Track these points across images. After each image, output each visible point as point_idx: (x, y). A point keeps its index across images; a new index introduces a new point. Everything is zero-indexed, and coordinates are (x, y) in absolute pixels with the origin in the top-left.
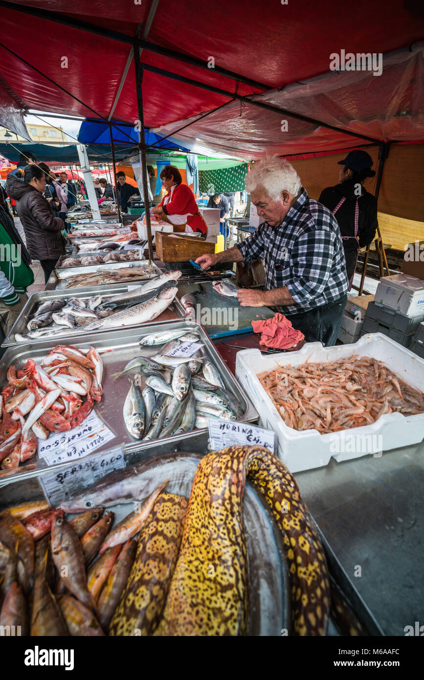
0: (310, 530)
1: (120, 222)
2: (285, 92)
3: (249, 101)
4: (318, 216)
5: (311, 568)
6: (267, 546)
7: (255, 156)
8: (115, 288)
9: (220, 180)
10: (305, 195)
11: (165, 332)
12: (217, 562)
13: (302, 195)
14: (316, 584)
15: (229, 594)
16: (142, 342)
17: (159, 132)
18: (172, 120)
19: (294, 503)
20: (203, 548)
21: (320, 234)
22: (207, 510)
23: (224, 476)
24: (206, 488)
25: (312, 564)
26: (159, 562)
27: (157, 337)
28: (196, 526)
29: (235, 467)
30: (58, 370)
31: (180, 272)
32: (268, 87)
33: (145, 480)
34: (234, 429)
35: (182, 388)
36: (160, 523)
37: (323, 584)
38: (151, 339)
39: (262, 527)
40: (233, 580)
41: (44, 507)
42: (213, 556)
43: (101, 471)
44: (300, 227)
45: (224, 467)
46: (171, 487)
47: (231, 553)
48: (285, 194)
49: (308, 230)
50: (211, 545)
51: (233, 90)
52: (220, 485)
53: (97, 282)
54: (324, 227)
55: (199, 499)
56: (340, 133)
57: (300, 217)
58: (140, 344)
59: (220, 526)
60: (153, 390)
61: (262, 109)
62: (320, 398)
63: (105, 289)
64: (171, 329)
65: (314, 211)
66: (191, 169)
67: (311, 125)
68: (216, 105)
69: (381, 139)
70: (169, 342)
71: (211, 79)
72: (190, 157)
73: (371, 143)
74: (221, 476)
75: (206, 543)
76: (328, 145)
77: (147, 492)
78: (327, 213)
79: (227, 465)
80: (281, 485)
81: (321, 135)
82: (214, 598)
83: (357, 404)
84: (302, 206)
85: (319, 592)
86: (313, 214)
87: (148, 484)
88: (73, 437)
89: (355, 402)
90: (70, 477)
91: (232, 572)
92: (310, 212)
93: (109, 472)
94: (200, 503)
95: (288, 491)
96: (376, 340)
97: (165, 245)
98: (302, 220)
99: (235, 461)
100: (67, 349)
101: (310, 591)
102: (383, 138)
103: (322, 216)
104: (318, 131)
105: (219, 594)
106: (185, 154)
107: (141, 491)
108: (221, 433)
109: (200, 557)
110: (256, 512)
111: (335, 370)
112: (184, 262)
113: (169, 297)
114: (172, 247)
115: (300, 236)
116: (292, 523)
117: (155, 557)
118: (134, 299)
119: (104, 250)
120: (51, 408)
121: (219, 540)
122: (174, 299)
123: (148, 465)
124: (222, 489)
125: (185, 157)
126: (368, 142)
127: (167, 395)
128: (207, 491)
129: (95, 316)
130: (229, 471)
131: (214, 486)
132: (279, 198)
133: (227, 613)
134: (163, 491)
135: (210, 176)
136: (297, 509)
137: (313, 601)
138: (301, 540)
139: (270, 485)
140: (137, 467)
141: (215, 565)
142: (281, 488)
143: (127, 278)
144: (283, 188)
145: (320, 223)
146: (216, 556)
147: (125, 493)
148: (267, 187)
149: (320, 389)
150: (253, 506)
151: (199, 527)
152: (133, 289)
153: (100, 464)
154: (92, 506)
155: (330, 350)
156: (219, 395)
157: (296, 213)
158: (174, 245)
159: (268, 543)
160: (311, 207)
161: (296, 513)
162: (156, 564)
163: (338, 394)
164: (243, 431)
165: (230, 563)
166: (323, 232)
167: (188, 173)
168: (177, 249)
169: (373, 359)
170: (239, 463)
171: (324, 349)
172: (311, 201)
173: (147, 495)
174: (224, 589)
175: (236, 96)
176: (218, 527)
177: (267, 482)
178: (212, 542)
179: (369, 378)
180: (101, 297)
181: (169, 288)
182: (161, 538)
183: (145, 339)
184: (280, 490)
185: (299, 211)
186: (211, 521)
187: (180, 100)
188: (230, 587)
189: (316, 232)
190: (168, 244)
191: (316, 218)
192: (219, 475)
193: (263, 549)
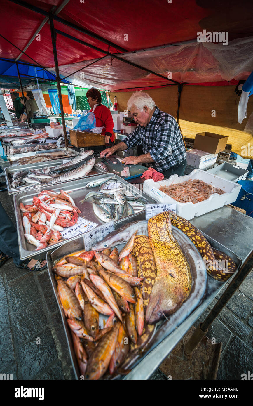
0: (199, 233)
1: (30, 128)
2: (136, 54)
3: (116, 57)
4: (166, 118)
5: (203, 243)
6: (186, 240)
7: (112, 88)
8: (55, 162)
9: (84, 103)
10: (158, 109)
11: (98, 180)
12: (170, 249)
13: (156, 110)
14: (206, 246)
15: (179, 256)
16: (87, 186)
17: (51, 71)
18: (62, 63)
19: (190, 227)
20: (162, 247)
21: (167, 126)
22: (160, 234)
23: (164, 220)
24: (157, 227)
25: (203, 242)
26: (148, 254)
27: (95, 183)
28: (156, 242)
29: (166, 217)
30: (50, 202)
31: (93, 151)
32: (126, 50)
33: (127, 232)
34: (158, 207)
35: (123, 200)
36: (142, 244)
37: (208, 246)
38: (91, 184)
39: (182, 235)
40: (178, 252)
41: (84, 252)
42: (168, 248)
43: (105, 233)
44: (158, 125)
45: (162, 218)
46: (139, 233)
47: (174, 245)
48: (145, 108)
49: (161, 125)
50: (165, 245)
51: (106, 50)
52: (163, 224)
53: (40, 160)
54: (168, 123)
55: (154, 233)
56: (160, 77)
57: (157, 120)
58: (86, 187)
59: (167, 238)
60: (106, 204)
61: (121, 62)
62: (184, 195)
63: (49, 163)
64: (101, 178)
65: (163, 116)
66: (71, 95)
67: (146, 72)
68: (93, 57)
69: (179, 82)
70: (102, 184)
71: (93, 42)
72: (70, 87)
73: (174, 83)
74: (162, 221)
75: (163, 245)
76: (153, 83)
77: (129, 237)
78: (170, 117)
79: (163, 217)
80: (183, 223)
81: (150, 78)
82: (174, 258)
83: (199, 194)
84: (157, 115)
85: (208, 248)
86: (163, 118)
87: (129, 234)
88: (77, 228)
89: (198, 194)
90: (94, 235)
91: (177, 250)
92: (161, 117)
93: (108, 233)
94: (155, 234)
95: (186, 224)
96: (198, 172)
97: (78, 138)
98: (158, 122)
99: (166, 215)
100: (49, 192)
101: (205, 248)
102: (179, 81)
103: (168, 118)
104: (149, 76)
105: (176, 257)
106: (66, 85)
107: (127, 236)
108: (152, 211)
109: (163, 250)
110: (178, 232)
111: (185, 185)
112: (89, 147)
113: (92, 164)
114: (82, 138)
115: (158, 129)
116: (191, 233)
117: (146, 253)
118: (71, 166)
119: (31, 144)
120: (58, 218)
121: (168, 243)
122: (94, 165)
123: (126, 226)
124: (164, 225)
125: (67, 87)
126: (173, 83)
127: (115, 204)
128: (158, 228)
129: (51, 177)
130: (165, 219)
131: (160, 225)
132: (142, 110)
133: (181, 260)
134: (136, 234)
135: (80, 99)
136: (192, 228)
137: (207, 250)
138: (196, 237)
139: (178, 224)
140: (122, 228)
141: (170, 250)
142: (183, 224)
143: (57, 157)
144: (144, 105)
145: (166, 121)
146: (169, 248)
147: (121, 238)
148: (136, 105)
149: (183, 192)
150: (176, 230)
151: (158, 241)
152: (66, 162)
153: (105, 229)
154: (107, 246)
155: (180, 178)
156: (139, 201)
157: (155, 119)
158: (83, 137)
159: (186, 239)
160: (162, 115)
161: (192, 230)
162: (148, 255)
163: (191, 193)
164: (162, 207)
165: (175, 248)
166: (168, 125)
167: (70, 97)
168: (85, 139)
169: (198, 180)
170: (167, 216)
171: (178, 178)
172: (161, 112)
173: (130, 238)
174: (177, 255)
175: (108, 54)
176: (166, 238)
177: (177, 224)
178: (166, 244)
179: (199, 187)
180: (49, 168)
181: (91, 159)
182: (145, 248)
183: (89, 184)
184: (183, 225)
185: (156, 117)
186: (163, 238)
187: (71, 52)
188: (178, 254)
189: (165, 125)
190: (80, 137)
191: (165, 119)
192: (161, 221)
193: (185, 241)
